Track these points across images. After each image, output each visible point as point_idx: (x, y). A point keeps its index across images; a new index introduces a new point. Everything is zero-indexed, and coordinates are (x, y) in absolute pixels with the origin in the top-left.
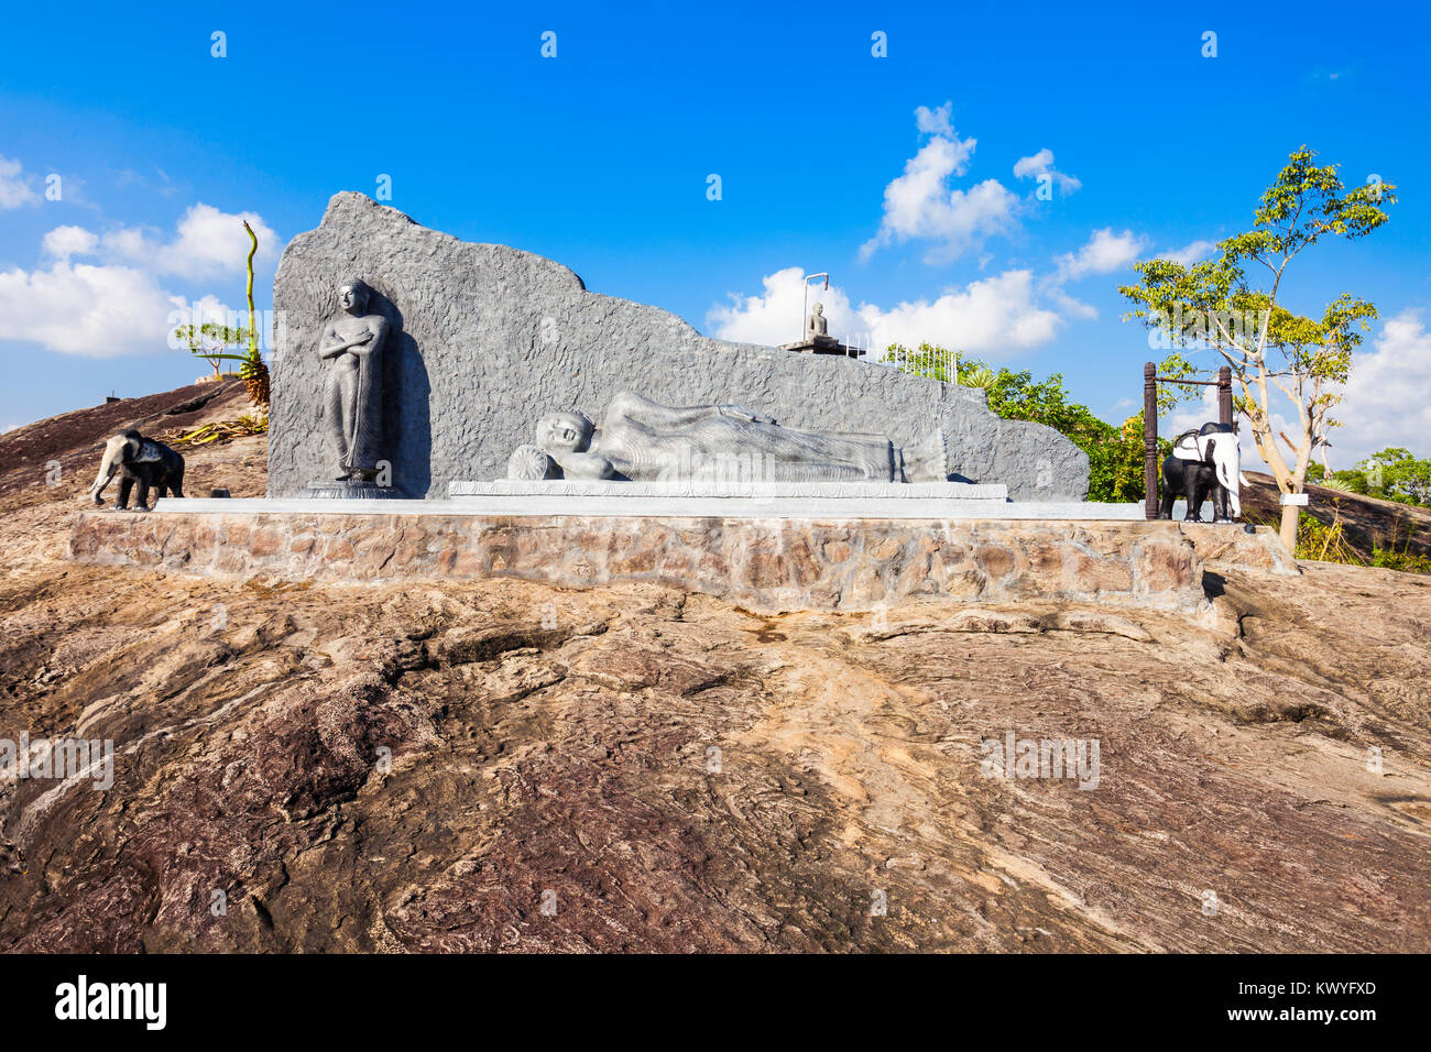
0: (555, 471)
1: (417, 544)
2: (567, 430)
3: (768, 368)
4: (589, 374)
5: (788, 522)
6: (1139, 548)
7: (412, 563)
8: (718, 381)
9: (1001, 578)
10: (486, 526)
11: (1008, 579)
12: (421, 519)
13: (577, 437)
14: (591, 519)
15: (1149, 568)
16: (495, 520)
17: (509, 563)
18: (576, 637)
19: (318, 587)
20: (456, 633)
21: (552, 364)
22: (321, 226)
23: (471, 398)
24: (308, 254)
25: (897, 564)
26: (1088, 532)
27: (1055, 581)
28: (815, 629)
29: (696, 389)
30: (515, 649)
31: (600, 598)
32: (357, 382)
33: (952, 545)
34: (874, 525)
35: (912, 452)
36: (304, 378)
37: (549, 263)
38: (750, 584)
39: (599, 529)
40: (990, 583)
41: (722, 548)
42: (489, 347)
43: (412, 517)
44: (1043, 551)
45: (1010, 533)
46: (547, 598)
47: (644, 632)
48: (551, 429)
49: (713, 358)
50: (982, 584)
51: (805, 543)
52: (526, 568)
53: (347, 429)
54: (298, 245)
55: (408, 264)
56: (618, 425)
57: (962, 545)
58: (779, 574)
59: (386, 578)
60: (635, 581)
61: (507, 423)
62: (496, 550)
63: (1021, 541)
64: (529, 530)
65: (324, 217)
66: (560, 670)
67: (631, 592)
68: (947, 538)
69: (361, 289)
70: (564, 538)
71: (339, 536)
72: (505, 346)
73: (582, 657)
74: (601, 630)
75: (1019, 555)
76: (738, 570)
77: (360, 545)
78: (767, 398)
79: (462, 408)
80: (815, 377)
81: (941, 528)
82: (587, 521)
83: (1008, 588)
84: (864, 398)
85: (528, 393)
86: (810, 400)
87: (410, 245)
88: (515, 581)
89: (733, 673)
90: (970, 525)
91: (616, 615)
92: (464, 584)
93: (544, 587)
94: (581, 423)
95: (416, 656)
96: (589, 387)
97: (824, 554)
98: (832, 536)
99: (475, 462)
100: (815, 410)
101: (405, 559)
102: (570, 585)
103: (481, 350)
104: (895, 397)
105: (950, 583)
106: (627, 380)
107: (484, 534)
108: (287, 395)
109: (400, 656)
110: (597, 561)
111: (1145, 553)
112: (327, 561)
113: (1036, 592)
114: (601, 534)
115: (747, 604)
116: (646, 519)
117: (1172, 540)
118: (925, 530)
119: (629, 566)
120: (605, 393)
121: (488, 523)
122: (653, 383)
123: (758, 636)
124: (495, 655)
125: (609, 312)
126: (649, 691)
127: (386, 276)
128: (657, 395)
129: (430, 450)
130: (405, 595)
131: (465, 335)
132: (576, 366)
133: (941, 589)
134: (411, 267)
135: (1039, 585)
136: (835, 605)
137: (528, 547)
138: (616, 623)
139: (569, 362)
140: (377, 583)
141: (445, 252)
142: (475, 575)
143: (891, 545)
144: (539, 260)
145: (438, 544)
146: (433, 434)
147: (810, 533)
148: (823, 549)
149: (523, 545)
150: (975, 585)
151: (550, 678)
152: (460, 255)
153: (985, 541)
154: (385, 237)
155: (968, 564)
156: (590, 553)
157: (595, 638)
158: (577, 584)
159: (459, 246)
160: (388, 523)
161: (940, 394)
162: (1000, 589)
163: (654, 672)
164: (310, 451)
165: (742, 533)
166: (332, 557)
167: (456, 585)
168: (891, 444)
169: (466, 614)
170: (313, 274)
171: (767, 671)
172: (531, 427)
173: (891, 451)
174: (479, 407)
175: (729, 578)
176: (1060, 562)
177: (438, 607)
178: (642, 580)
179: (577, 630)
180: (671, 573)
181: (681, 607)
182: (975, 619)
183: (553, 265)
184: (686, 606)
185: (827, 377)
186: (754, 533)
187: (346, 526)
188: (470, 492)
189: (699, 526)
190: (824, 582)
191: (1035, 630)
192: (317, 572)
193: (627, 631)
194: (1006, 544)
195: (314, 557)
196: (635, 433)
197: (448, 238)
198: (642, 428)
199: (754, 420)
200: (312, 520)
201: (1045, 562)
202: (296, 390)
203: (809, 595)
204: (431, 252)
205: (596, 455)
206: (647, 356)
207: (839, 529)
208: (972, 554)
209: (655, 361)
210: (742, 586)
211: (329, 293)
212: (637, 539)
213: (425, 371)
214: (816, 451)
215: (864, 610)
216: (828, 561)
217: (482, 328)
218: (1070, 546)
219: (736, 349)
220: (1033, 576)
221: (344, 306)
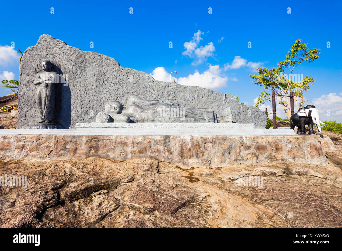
0: (111, 120)
1: (62, 145)
2: (115, 107)
3: (175, 89)
4: (121, 91)
5: (192, 137)
6: (306, 144)
7: (60, 152)
8: (160, 93)
9: (264, 155)
10: (87, 139)
11: (266, 155)
12: (64, 136)
13: (118, 109)
14: (125, 136)
15: (310, 151)
16: (91, 137)
17: (96, 152)
18: (122, 184)
19: (24, 162)
20: (73, 186)
21: (110, 88)
22: (37, 44)
23: (84, 98)
24: (32, 53)
25: (229, 151)
26: (290, 139)
27: (281, 155)
28: (208, 175)
29: (154, 95)
30: (98, 191)
31: (129, 165)
32: (46, 92)
33: (247, 144)
34: (221, 137)
35: (220, 114)
36: (30, 91)
37: (109, 58)
38: (180, 158)
39: (128, 140)
40: (260, 157)
41: (170, 146)
42: (90, 82)
43: (61, 136)
44: (276, 145)
45: (265, 140)
46: (110, 165)
47: (149, 181)
48: (110, 106)
49: (159, 86)
50: (257, 157)
51: (199, 144)
52: (102, 153)
53: (43, 107)
54: (29, 50)
55: (65, 57)
56: (131, 106)
57: (250, 144)
58: (190, 154)
59: (50, 158)
60: (141, 157)
61: (96, 105)
62: (91, 147)
63: (269, 142)
64: (103, 140)
65: (38, 42)
66: (117, 202)
67: (140, 162)
68: (245, 142)
69: (48, 63)
70: (115, 143)
71: (34, 143)
72: (95, 82)
73: (126, 194)
74: (131, 180)
75: (269, 147)
76: (176, 153)
77: (42, 146)
78: (175, 98)
79: (81, 100)
80: (189, 92)
81: (243, 138)
82: (123, 137)
83: (266, 158)
84: (203, 98)
85: (102, 96)
86: (187, 99)
87: (65, 51)
88: (98, 158)
89: (188, 201)
90: (252, 137)
91: (136, 173)
92: (79, 160)
93: (108, 160)
94: (119, 105)
95: (54, 200)
96: (121, 94)
97: (204, 147)
98: (207, 141)
99: (85, 117)
100: (189, 102)
101: (58, 151)
102: (118, 159)
103: (88, 83)
104: (212, 98)
105: (247, 157)
106: (133, 92)
107: (87, 142)
108: (24, 96)
109: (46, 201)
110: (127, 151)
111: (308, 146)
112: (29, 152)
113: (275, 159)
114: (128, 141)
115: (180, 165)
116: (144, 136)
117: (315, 141)
118: (238, 139)
119: (138, 152)
120: (126, 96)
121: (88, 138)
122: (141, 93)
123: (189, 180)
124: (89, 195)
125: (127, 72)
126: (156, 213)
127: (57, 60)
128: (142, 97)
129: (71, 113)
130: (57, 165)
131: (82, 78)
132: (117, 88)
133: (244, 159)
134: (66, 58)
135: (276, 157)
136: (210, 165)
137: (103, 146)
138: (137, 177)
139: (115, 87)
140: (47, 160)
141: (76, 53)
142: (83, 156)
143: (227, 144)
144: (106, 56)
145: (70, 145)
146: (72, 108)
147: (200, 140)
148: (204, 146)
149: (101, 145)
150: (255, 157)
151: (113, 207)
152: (81, 54)
153: (257, 142)
154: (57, 48)
155: (252, 150)
156: (125, 148)
157: (130, 184)
158: (120, 159)
159: (81, 52)
160: (52, 138)
161: (225, 97)
162: (264, 158)
163: (157, 202)
164: (31, 114)
165: (177, 140)
166: (31, 151)
167: (76, 160)
168: (213, 111)
169: (79, 174)
170: (34, 59)
171: (201, 199)
172: (103, 106)
173: (214, 114)
174: (86, 100)
175: (173, 156)
176: (281, 149)
177: (68, 171)
178: (143, 157)
179: (123, 181)
180: (153, 155)
181: (158, 167)
182: (264, 171)
183: (110, 58)
184: (159, 167)
185: (192, 92)
186: (181, 140)
187: (36, 139)
188: (83, 127)
189: (162, 138)
190: (205, 157)
191: (285, 175)
192: (25, 156)
193: (142, 180)
194: (264, 143)
195: (24, 151)
196: (136, 108)
197: (78, 49)
198: (138, 106)
199: (173, 104)
200: (24, 137)
201: (277, 149)
202: (27, 95)
203: (200, 161)
204: (72, 53)
205: (124, 115)
206: (139, 85)
207: (209, 139)
208: (253, 147)
209: (141, 87)
210: (178, 159)
211: (39, 65)
212: (141, 143)
213: (70, 89)
214: (192, 114)
215: (219, 166)
216: (206, 149)
217: (88, 76)
218: (285, 144)
219: (165, 84)
220: (274, 154)
221: (43, 68)
